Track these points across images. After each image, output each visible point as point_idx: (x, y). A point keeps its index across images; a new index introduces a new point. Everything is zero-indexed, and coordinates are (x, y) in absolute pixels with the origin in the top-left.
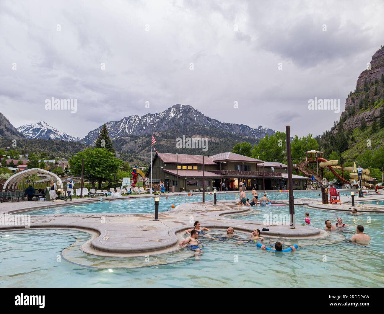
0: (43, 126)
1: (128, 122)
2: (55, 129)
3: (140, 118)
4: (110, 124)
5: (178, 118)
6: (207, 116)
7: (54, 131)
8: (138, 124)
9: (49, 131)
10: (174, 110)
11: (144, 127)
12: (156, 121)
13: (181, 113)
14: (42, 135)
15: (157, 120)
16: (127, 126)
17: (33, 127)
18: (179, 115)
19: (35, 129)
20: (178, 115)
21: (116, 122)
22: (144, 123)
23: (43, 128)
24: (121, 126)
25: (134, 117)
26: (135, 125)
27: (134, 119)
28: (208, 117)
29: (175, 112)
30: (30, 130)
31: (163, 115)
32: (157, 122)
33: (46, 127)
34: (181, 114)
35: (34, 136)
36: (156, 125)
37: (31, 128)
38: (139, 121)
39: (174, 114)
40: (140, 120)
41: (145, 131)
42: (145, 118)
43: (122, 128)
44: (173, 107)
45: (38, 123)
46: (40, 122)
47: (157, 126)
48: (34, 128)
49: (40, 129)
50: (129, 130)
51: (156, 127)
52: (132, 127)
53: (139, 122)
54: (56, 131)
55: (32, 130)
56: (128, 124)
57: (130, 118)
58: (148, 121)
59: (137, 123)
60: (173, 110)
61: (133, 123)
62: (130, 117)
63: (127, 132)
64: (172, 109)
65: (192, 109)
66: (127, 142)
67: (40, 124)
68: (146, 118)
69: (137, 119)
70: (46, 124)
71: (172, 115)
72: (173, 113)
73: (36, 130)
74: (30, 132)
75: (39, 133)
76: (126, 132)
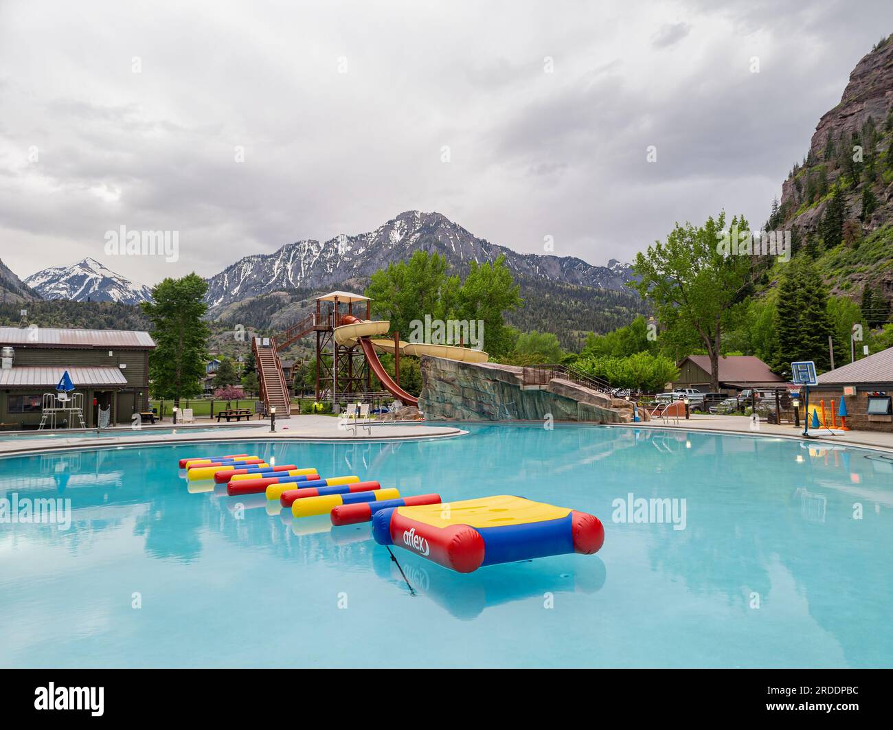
0: (92, 271)
1: (292, 256)
2: (121, 278)
3: (322, 246)
4: (249, 261)
5: (411, 243)
6: (481, 238)
7: (119, 282)
8: (317, 262)
9: (107, 282)
10: (401, 224)
11: (330, 268)
12: (360, 252)
13: (418, 231)
14: (91, 292)
15: (362, 250)
16: (289, 267)
17: (68, 274)
18: (413, 237)
19: (74, 277)
20: (410, 237)
21: (264, 258)
22: (332, 259)
23: (92, 276)
24: (276, 267)
25: (306, 243)
26: (309, 264)
27: (307, 248)
28: (485, 241)
29: (403, 230)
30: (62, 279)
31: (376, 237)
32: (362, 255)
33: (100, 271)
34: (418, 235)
35: (71, 296)
36: (359, 262)
37: (62, 276)
38: (318, 255)
39: (401, 234)
40: (322, 252)
41: (333, 278)
42: (334, 247)
43: (279, 271)
44: (398, 218)
45: (80, 264)
46: (85, 261)
47: (362, 265)
48: (71, 275)
49: (85, 276)
50: (296, 275)
51: (359, 268)
52: (303, 269)
53: (320, 257)
54: (124, 281)
55: (66, 281)
56: (292, 262)
57: (297, 247)
58: (340, 253)
59: (315, 259)
60: (398, 226)
61: (305, 258)
62: (298, 244)
63: (291, 279)
64: (398, 223)
65: (446, 221)
66: (284, 305)
67: (84, 265)
68: (336, 246)
69: (314, 248)
70: (100, 265)
71: (396, 237)
72: (399, 231)
73: (76, 281)
74: (61, 286)
75: (83, 288)
76: (288, 282)
